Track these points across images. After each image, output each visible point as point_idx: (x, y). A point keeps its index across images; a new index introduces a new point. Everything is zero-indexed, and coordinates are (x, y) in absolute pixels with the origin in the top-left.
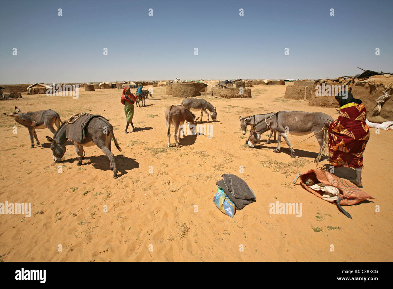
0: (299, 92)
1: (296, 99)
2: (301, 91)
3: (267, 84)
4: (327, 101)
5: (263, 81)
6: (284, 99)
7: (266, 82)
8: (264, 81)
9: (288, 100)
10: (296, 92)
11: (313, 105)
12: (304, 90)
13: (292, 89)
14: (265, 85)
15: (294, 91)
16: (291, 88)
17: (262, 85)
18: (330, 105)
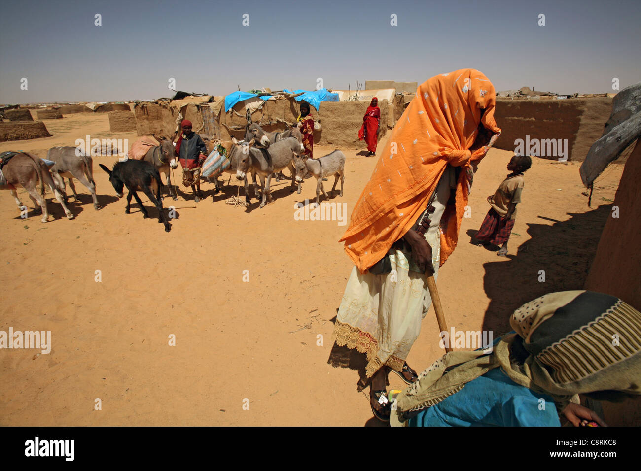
0: (127, 121)
1: (127, 131)
2: (129, 119)
3: (95, 111)
4: (154, 128)
5: (86, 107)
6: (111, 133)
7: (92, 106)
8: (87, 105)
9: (116, 133)
10: (123, 120)
11: (142, 135)
12: (134, 118)
13: (117, 117)
14: (91, 113)
15: (121, 120)
16: (115, 115)
17: (85, 113)
18: (159, 132)
